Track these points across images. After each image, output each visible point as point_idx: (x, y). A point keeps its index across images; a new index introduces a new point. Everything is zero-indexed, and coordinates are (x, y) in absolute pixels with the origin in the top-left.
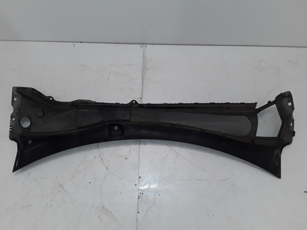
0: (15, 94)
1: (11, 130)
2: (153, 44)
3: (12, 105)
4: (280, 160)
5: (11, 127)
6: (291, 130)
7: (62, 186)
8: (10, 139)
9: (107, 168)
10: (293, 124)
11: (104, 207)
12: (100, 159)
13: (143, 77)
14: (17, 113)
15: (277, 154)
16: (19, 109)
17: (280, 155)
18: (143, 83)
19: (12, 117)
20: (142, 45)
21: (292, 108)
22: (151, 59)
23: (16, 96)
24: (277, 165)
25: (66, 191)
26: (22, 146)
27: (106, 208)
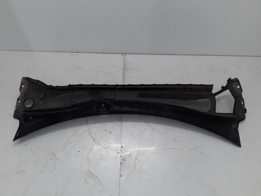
0: (23, 82)
1: (16, 110)
2: (131, 54)
3: (20, 90)
4: (238, 133)
5: (16, 108)
6: (243, 107)
7: (54, 154)
8: (14, 117)
9: (94, 140)
10: (244, 103)
11: (90, 172)
12: (89, 132)
13: (124, 75)
14: (23, 96)
15: (235, 128)
16: (25, 94)
17: (237, 129)
18: (124, 78)
19: (18, 100)
20: (123, 54)
21: (241, 89)
22: (130, 63)
23: (24, 83)
24: (236, 136)
25: (58, 159)
26: (23, 122)
27: (92, 173)
